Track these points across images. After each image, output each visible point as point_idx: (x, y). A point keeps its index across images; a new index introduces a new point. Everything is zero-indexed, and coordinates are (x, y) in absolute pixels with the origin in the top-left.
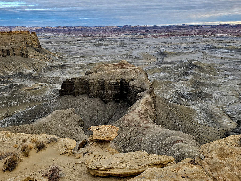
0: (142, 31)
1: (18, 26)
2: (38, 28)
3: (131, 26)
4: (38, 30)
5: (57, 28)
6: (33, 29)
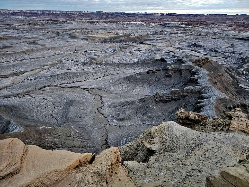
5: (34, 12)
6: (11, 12)
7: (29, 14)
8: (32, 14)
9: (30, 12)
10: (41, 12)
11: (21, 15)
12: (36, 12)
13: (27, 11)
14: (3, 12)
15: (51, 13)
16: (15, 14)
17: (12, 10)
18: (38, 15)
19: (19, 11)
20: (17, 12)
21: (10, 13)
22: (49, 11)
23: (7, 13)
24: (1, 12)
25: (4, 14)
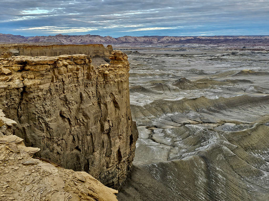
2: (188, 38)
5: (211, 38)
6: (183, 39)
7: (206, 41)
8: (209, 41)
9: (206, 38)
10: (221, 38)
11: (196, 43)
12: (215, 38)
13: (202, 37)
14: (174, 40)
15: (236, 39)
16: (188, 41)
17: (183, 37)
18: (219, 43)
19: (193, 38)
20: (190, 39)
21: (182, 41)
22: (232, 36)
23: (179, 40)
24: (171, 39)
25: (175, 42)
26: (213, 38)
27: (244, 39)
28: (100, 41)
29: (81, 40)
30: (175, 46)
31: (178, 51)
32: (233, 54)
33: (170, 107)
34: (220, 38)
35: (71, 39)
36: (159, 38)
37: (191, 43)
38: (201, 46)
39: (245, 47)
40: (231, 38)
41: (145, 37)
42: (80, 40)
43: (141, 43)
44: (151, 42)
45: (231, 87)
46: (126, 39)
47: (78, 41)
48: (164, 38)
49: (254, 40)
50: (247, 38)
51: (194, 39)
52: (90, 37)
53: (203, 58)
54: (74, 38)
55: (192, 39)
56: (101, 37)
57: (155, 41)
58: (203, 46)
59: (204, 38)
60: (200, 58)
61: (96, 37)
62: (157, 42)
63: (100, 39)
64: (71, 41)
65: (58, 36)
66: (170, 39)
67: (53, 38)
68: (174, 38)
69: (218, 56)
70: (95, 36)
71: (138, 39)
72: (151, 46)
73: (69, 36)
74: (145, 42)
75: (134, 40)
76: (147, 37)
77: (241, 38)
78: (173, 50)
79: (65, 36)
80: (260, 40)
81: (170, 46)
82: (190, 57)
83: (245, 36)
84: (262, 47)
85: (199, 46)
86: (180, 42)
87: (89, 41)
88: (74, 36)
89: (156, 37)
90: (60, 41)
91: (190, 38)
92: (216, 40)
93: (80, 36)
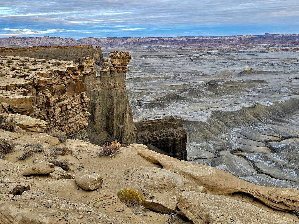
0: (288, 41)
1: (131, 38)
2: (153, 39)
3: (276, 34)
4: (151, 41)
5: (175, 39)
6: (147, 40)
7: (170, 41)
8: (173, 42)
9: (170, 39)
11: (161, 44)
14: (139, 41)
15: (198, 40)
16: (153, 42)
17: (148, 38)
21: (147, 42)
23: (143, 41)
24: (136, 41)
25: (140, 43)
26: (176, 39)
27: (205, 40)
28: (61, 43)
29: (40, 42)
30: (142, 47)
31: (149, 52)
32: (209, 53)
33: (232, 120)
34: (182, 39)
35: (27, 41)
36: (124, 39)
37: (156, 44)
38: (167, 47)
39: (210, 47)
40: (192, 39)
41: (108, 38)
42: (38, 42)
43: (106, 44)
44: (116, 44)
45: (261, 88)
46: (89, 41)
47: (36, 44)
48: (129, 39)
49: (214, 40)
50: (207, 38)
51: (158, 40)
52: (48, 39)
53: (182, 58)
54: (30, 40)
55: (156, 40)
56: (61, 39)
57: (119, 42)
58: (169, 47)
59: (167, 39)
60: (180, 58)
61: (56, 39)
62: (122, 43)
63: (60, 41)
64: (28, 43)
65: (12, 39)
66: (134, 41)
67: (6, 40)
68: (139, 39)
69: (196, 56)
70: (54, 38)
71: (101, 40)
72: (117, 48)
73: (25, 38)
74: (109, 43)
75: (97, 41)
76: (111, 38)
77: (201, 38)
78: (143, 51)
79: (20, 38)
80: (220, 41)
81: (136, 47)
82: (169, 58)
83: (205, 37)
84: (224, 47)
85: (165, 47)
86: (145, 43)
87: (48, 43)
88: (30, 38)
89: (120, 38)
90: (15, 43)
91: (155, 39)
92: (179, 40)
93: (37, 38)
